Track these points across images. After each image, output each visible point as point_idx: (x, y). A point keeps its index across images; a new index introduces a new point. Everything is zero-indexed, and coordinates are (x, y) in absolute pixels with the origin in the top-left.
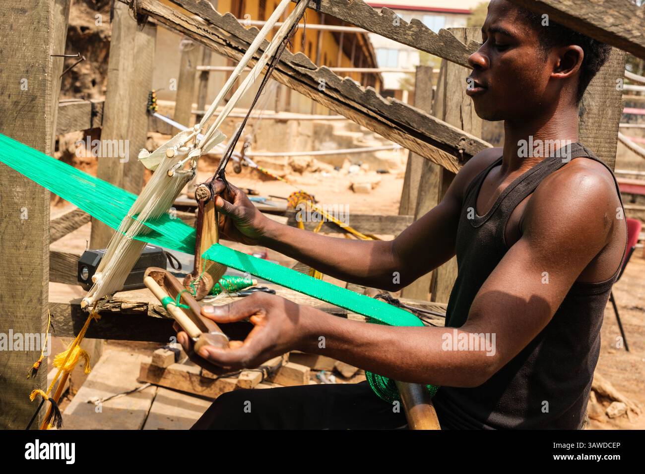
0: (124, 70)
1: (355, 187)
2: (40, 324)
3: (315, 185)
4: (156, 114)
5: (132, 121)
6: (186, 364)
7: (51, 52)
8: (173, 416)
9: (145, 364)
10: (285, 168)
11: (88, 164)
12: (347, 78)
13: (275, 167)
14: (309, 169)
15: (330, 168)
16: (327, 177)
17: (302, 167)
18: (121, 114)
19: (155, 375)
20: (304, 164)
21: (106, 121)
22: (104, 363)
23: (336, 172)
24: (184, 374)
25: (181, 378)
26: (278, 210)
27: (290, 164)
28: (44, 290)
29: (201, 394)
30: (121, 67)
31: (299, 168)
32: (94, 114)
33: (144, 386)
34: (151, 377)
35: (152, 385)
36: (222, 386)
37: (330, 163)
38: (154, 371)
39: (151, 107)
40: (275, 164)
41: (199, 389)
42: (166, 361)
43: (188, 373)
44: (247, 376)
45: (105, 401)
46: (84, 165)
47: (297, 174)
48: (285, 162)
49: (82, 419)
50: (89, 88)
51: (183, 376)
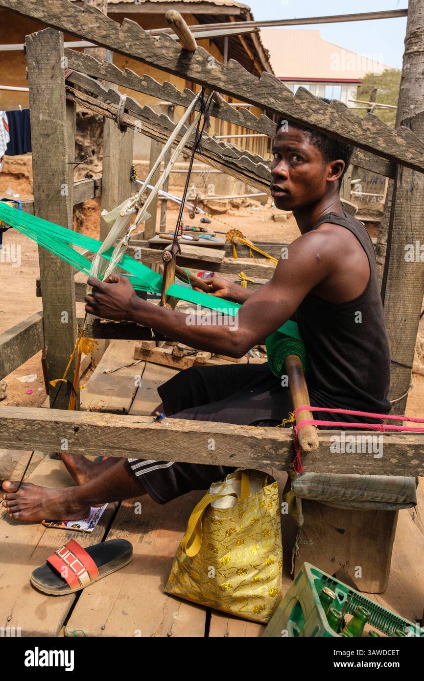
0: (113, 156)
1: (275, 217)
2: (73, 331)
3: (248, 216)
4: (136, 180)
5: (120, 187)
6: (163, 347)
7: (67, 161)
8: (156, 381)
9: (138, 348)
10: (227, 206)
11: (93, 209)
12: (259, 163)
13: (220, 204)
14: (244, 205)
15: (258, 203)
16: (255, 210)
17: (239, 204)
18: (113, 187)
19: (144, 355)
20: (239, 201)
21: (104, 191)
22: (112, 347)
23: (262, 206)
24: (162, 354)
25: (160, 356)
26: (219, 244)
27: (230, 203)
28: (73, 311)
29: (173, 366)
30: (111, 154)
31: (236, 204)
32: (96, 188)
33: (138, 362)
34: (142, 356)
35: (143, 361)
36: (186, 361)
37: (258, 200)
38: (143, 352)
39: (133, 177)
40: (219, 203)
41: (172, 363)
42: (151, 346)
43: (165, 353)
44: (202, 355)
45: (114, 371)
46: (91, 210)
47: (235, 209)
48: (227, 201)
49: (100, 383)
50: (90, 156)
51: (162, 356)
